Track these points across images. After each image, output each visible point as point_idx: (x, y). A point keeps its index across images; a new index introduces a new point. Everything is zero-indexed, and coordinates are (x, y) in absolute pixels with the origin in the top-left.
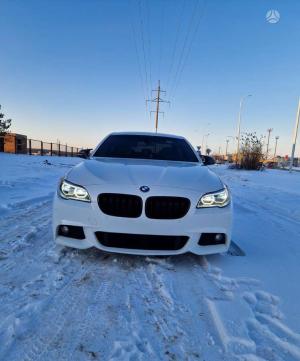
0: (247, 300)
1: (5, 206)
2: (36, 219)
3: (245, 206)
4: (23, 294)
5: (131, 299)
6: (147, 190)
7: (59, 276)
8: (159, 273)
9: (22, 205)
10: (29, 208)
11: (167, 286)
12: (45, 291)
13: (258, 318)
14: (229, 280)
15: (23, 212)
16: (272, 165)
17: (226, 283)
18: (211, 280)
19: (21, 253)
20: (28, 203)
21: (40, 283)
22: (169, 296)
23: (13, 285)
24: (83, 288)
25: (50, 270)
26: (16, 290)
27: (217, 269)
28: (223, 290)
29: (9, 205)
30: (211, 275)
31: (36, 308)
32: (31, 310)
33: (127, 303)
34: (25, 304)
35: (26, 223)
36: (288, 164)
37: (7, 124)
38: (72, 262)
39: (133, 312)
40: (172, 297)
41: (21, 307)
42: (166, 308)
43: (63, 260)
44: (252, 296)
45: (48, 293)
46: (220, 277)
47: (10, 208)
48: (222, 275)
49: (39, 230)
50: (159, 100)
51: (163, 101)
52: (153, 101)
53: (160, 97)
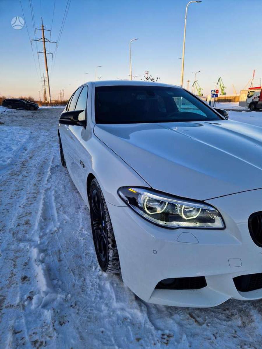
50: (45, 40)
51: (49, 42)
52: (38, 41)
53: (45, 37)
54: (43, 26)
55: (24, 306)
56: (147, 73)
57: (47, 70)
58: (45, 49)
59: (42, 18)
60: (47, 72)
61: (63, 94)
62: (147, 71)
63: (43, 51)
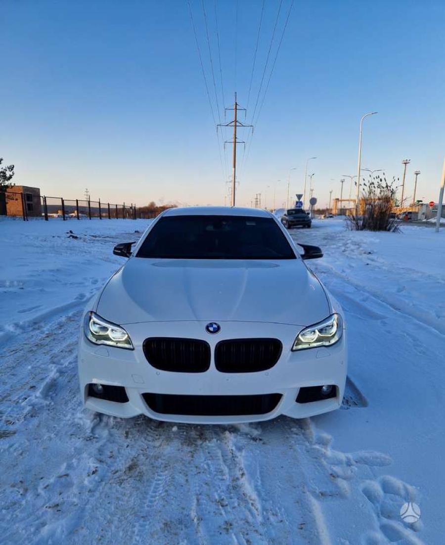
0: (369, 495)
1: (10, 328)
2: (56, 350)
3: (367, 305)
4: (40, 502)
5: (199, 504)
6: (217, 330)
7: (92, 464)
8: (240, 449)
9: (36, 324)
10: (46, 329)
11: (252, 475)
12: (72, 496)
13: (385, 529)
14: (342, 456)
15: (37, 336)
16: (409, 218)
17: (339, 463)
18: (317, 457)
19: (35, 421)
20: (46, 318)
21: (65, 481)
22: (254, 496)
23: (25, 485)
24: (128, 486)
25: (79, 452)
26: (30, 496)
27: (326, 436)
28: (334, 476)
29: (17, 325)
30: (317, 447)
31: (59, 531)
32: (52, 535)
33: (193, 514)
34: (43, 524)
35: (42, 358)
36: (434, 214)
37: (8, 173)
38: (111, 435)
39: (202, 531)
40: (259, 495)
41: (38, 529)
42: (250, 519)
43: (98, 431)
44: (376, 487)
45: (75, 500)
46: (329, 452)
47: (18, 331)
48: (333, 448)
49: (61, 372)
50: (237, 123)
51: (243, 126)
52: (227, 125)
53: (237, 120)
54: (236, 104)
55: (18, 402)
56: (406, 163)
57: (235, 167)
58: (236, 136)
59: (236, 93)
60: (233, 169)
61: (260, 200)
62: (405, 160)
63: (233, 140)
